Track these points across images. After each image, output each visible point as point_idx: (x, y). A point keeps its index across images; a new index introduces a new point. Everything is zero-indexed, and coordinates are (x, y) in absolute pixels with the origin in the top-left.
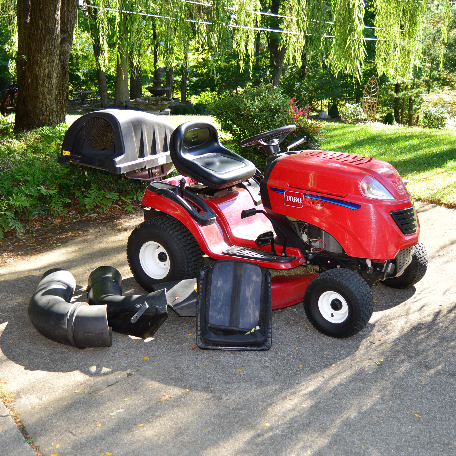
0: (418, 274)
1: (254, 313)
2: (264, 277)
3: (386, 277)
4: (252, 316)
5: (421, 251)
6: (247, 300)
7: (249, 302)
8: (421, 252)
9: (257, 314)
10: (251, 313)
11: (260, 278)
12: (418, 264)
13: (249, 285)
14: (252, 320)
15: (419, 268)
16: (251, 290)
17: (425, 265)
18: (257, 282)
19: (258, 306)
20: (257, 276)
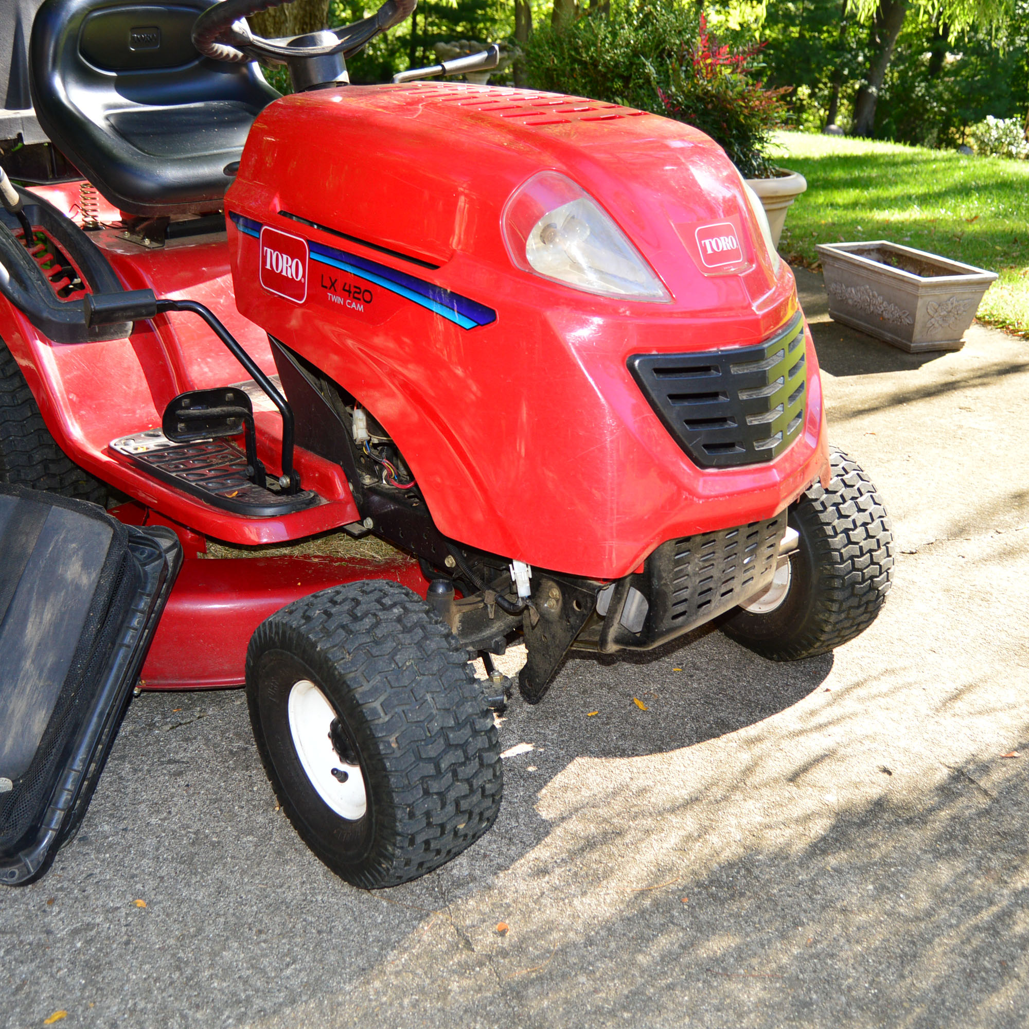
0: (833, 619)
1: (28, 716)
2: (111, 574)
3: (617, 641)
4: (15, 728)
5: (860, 530)
6: (22, 656)
7: (27, 664)
8: (858, 534)
9: (39, 723)
10: (18, 716)
11: (94, 576)
12: (837, 583)
13: (44, 597)
14: (9, 742)
15: (838, 595)
16: (47, 616)
17: (873, 588)
18: (78, 587)
19: (56, 688)
20: (86, 566)
